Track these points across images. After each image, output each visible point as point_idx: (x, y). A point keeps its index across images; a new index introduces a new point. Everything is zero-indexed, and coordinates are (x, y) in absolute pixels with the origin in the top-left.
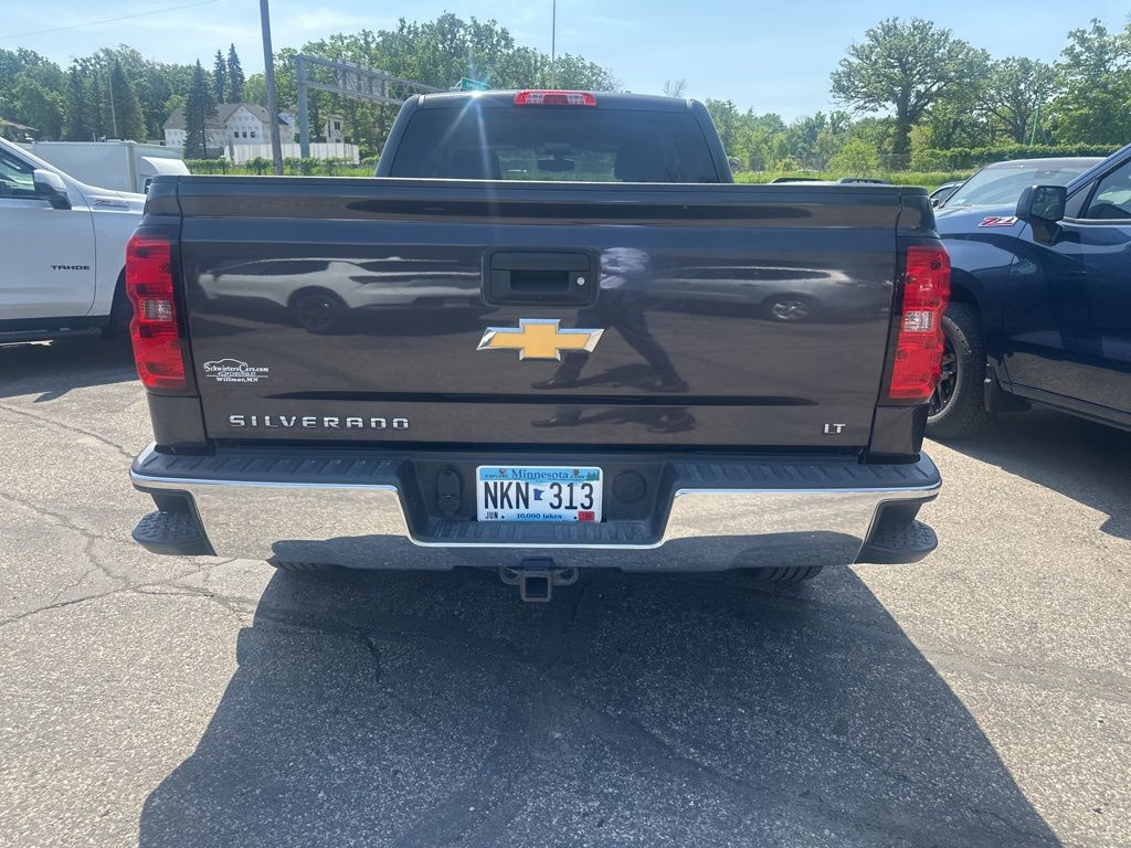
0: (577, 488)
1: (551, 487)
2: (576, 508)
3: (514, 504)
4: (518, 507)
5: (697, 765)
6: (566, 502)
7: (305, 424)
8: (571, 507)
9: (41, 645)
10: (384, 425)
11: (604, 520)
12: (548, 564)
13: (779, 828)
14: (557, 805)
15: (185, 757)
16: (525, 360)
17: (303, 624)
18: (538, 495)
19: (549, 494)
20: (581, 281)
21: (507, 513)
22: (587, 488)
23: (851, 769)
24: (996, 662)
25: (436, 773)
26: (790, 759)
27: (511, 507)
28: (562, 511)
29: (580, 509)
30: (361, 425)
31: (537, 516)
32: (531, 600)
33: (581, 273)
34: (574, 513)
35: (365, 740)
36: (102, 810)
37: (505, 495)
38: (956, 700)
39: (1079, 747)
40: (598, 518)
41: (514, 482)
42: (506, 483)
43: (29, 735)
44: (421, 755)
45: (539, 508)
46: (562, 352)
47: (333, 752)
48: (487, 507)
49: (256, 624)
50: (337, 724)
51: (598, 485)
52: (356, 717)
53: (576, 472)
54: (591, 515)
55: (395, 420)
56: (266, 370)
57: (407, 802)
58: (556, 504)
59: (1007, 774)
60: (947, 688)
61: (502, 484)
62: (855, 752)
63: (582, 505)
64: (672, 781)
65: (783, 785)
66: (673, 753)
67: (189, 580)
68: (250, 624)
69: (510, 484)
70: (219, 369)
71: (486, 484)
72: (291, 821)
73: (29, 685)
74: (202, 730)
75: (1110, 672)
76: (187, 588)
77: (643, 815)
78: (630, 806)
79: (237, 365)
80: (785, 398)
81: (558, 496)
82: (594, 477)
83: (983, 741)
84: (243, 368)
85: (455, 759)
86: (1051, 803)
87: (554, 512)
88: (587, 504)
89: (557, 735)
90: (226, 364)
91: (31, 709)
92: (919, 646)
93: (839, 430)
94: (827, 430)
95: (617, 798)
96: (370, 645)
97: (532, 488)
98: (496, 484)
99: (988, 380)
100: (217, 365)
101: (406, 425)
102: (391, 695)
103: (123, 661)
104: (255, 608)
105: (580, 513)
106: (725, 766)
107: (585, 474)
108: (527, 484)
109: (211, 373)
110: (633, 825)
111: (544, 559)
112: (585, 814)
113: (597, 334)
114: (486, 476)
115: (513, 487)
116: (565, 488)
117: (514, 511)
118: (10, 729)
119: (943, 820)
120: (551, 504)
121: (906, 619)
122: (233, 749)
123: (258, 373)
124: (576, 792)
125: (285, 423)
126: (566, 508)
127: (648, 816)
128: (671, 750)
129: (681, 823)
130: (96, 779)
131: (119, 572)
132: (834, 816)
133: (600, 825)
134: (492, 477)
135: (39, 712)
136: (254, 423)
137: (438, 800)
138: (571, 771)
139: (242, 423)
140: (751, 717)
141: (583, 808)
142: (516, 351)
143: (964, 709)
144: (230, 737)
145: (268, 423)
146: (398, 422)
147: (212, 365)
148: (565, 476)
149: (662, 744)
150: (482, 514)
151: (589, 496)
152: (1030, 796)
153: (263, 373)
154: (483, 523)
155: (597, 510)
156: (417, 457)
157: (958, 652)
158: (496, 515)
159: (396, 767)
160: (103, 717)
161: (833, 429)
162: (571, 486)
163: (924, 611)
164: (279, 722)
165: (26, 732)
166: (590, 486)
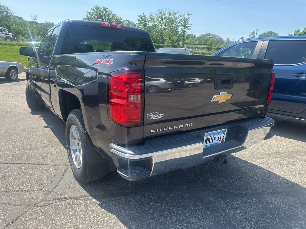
0: (222, 135)
1: (218, 136)
3: (210, 142)
5: (242, 194)
6: (219, 139)
7: (170, 129)
10: (187, 126)
11: (225, 142)
13: (268, 200)
14: (234, 214)
17: (114, 196)
19: (217, 138)
23: (262, 184)
25: (204, 219)
26: (253, 186)
30: (182, 127)
31: (214, 144)
35: (178, 219)
37: (209, 140)
40: (224, 142)
42: (210, 137)
44: (194, 216)
45: (215, 141)
46: (226, 100)
49: (100, 201)
50: (166, 218)
51: (225, 133)
53: (223, 131)
54: (223, 141)
56: (164, 114)
59: (279, 176)
62: (259, 181)
63: (222, 139)
64: (243, 199)
65: (258, 192)
67: (51, 197)
68: (98, 202)
70: (151, 116)
71: (206, 138)
76: (55, 199)
78: (245, 207)
79: (156, 114)
82: (225, 131)
83: (268, 171)
84: (158, 115)
85: (202, 214)
86: (290, 178)
87: (218, 142)
89: (211, 199)
90: (153, 114)
92: (238, 157)
94: (258, 113)
95: (240, 207)
100: (151, 115)
101: (192, 125)
102: (166, 205)
106: (246, 192)
109: (149, 117)
110: (250, 211)
112: (241, 213)
113: (231, 95)
116: (220, 135)
117: (210, 144)
120: (217, 140)
123: (161, 116)
124: (233, 209)
125: (165, 129)
127: (249, 208)
128: (234, 193)
129: (256, 206)
131: (17, 203)
132: (271, 194)
133: (246, 214)
134: (207, 136)
136: (157, 131)
137: (213, 224)
139: (154, 132)
145: (161, 131)
146: (190, 124)
147: (149, 115)
148: (220, 132)
149: (231, 192)
150: (204, 146)
151: (224, 136)
152: (287, 178)
153: (163, 115)
155: (224, 140)
158: (206, 146)
159: (194, 222)
162: (221, 135)
166: (224, 134)
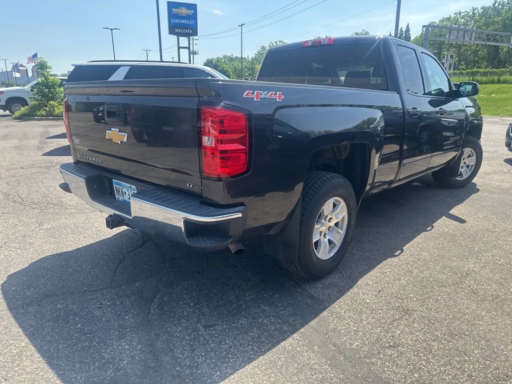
1: (127, 191)
5: (149, 310)
7: (87, 158)
13: (131, 336)
14: (101, 299)
15: (68, 251)
16: (114, 143)
18: (125, 193)
23: (184, 338)
25: (96, 278)
26: (174, 324)
27: (121, 196)
30: (94, 160)
33: (120, 112)
35: (100, 263)
37: (119, 191)
38: (276, 345)
44: (102, 272)
47: (90, 263)
48: (117, 194)
52: (108, 258)
53: (131, 187)
55: (99, 160)
56: (79, 140)
60: (284, 340)
61: (118, 187)
62: (196, 335)
65: (156, 329)
69: (120, 188)
79: (76, 138)
81: (129, 195)
87: (129, 201)
93: (191, 187)
94: (188, 186)
100: (74, 138)
101: (101, 162)
107: (133, 189)
109: (73, 140)
113: (126, 135)
116: (130, 192)
121: (332, 312)
125: (84, 157)
127: (112, 313)
128: (152, 303)
129: (114, 319)
138: (121, 294)
139: (80, 156)
140: (190, 308)
141: (104, 303)
144: (81, 251)
149: (153, 300)
150: (116, 197)
154: (117, 200)
156: (104, 173)
157: (326, 334)
158: (119, 198)
159: (92, 272)
163: (349, 314)
164: (94, 252)
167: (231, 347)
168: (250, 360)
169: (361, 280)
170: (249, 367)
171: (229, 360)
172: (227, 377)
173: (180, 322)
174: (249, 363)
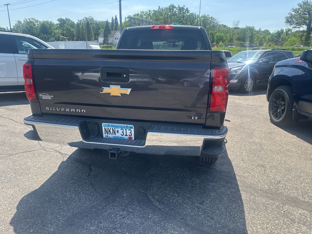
0: (127, 130)
1: (121, 130)
2: (127, 136)
3: (112, 134)
4: (113, 134)
5: (156, 207)
6: (125, 134)
7: (62, 110)
8: (126, 135)
9: (18, 160)
10: (80, 111)
11: (135, 139)
12: (117, 150)
13: (170, 226)
14: (115, 212)
15: (36, 189)
16: (112, 96)
17: (77, 161)
18: (118, 131)
19: (120, 132)
20: (125, 76)
21: (110, 136)
22: (130, 130)
23: (198, 214)
24: (261, 191)
25: (90, 200)
26: (183, 209)
27: (111, 134)
28: (124, 136)
29: (129, 136)
30: (74, 111)
31: (118, 137)
32: (112, 158)
33: (125, 73)
34: (127, 137)
35: (78, 190)
36: (13, 198)
37: (109, 131)
38: (241, 200)
39: (272, 217)
40: (133, 139)
41: (112, 128)
43: (6, 180)
44: (89, 195)
45: (119, 135)
46: (121, 94)
47: (69, 192)
48: (105, 134)
49: (67, 160)
50: (73, 186)
51: (133, 130)
52: (78, 185)
53: (127, 126)
54: (131, 138)
55: (82, 110)
56: (53, 96)
57: (80, 206)
58: (122, 134)
59: (245, 221)
60: (240, 196)
61: (109, 128)
62: (202, 210)
63: (129, 135)
64: (148, 210)
65: (177, 215)
66: (152, 203)
67: (57, 149)
68: (65, 160)
69: (111, 128)
71: (105, 128)
72: (51, 207)
73: (11, 169)
74: (42, 183)
75: (296, 198)
76: (56, 150)
77: (136, 217)
78: (133, 215)
79: (46, 95)
80: (181, 109)
81: (123, 132)
82: (132, 128)
85: (96, 197)
86: (254, 231)
87: (122, 136)
88: (130, 135)
89: (125, 195)
90: (44, 95)
91: (9, 174)
92: (239, 184)
93: (196, 119)
94: (193, 119)
95: (131, 212)
96: (90, 168)
97: (116, 130)
98: (107, 128)
99: (293, 110)
100: (42, 95)
101: (85, 112)
102: (89, 180)
103: (33, 166)
104: (68, 157)
105: (129, 137)
106: (164, 208)
107: (129, 127)
108: (115, 129)
109: (41, 97)
110: (132, 219)
111: (117, 148)
112: (121, 215)
113: (130, 90)
114: (105, 126)
115: (111, 129)
116: (124, 130)
117: (112, 135)
118: (3, 178)
119: (218, 231)
120: (121, 134)
121: (239, 176)
122: (47, 188)
123: (51, 97)
124: (122, 209)
125: (58, 110)
126: (125, 135)
127: (137, 218)
128: (152, 202)
129: (144, 221)
130: (15, 191)
131: (43, 145)
132: (187, 225)
133: (123, 218)
134: (106, 126)
135: (10, 175)
136: (51, 109)
137: (87, 206)
138: (124, 204)
139: (49, 109)
140: (178, 197)
141: (121, 213)
142: (109, 94)
143: (242, 203)
144: (47, 186)
145: (54, 109)
146: (83, 111)
147: (41, 95)
149: (150, 201)
150: (104, 136)
151: (131, 133)
153: (52, 97)
154: (105, 138)
155: (133, 136)
156: (88, 120)
157: (251, 187)
158: (108, 136)
159: (81, 198)
160: (23, 178)
161: (194, 118)
162: (126, 130)
163: (246, 174)
164: (60, 184)
165: (5, 179)
166: (131, 130)
167: (226, 209)
168: (243, 211)
169: (229, 157)
170: (246, 215)
171: (235, 216)
172: (245, 224)
173: (184, 207)
174: (244, 213)
